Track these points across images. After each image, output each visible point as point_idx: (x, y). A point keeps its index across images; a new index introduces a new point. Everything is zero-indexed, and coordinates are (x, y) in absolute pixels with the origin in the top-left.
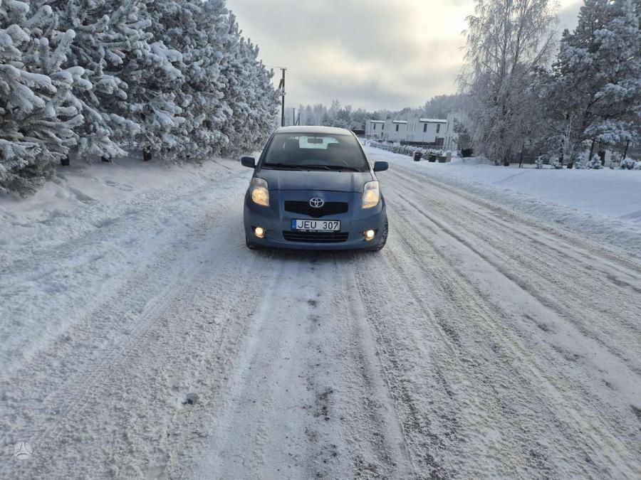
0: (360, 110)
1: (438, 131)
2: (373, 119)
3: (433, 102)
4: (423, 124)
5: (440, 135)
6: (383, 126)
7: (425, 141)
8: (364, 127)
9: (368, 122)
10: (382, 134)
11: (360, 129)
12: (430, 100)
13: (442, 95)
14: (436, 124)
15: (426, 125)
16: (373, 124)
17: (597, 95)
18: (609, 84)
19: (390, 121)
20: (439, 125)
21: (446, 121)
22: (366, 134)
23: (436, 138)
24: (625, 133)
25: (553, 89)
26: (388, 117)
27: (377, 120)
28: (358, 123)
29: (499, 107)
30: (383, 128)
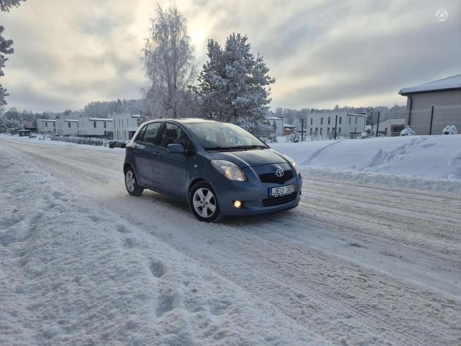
0: (25, 111)
1: (105, 127)
2: (43, 118)
4: (93, 122)
5: (108, 130)
6: (54, 124)
7: (97, 134)
8: (35, 125)
9: (39, 121)
10: (55, 130)
11: (32, 127)
12: (87, 105)
13: (96, 101)
14: (103, 122)
15: (95, 123)
16: (44, 123)
17: (233, 103)
18: (238, 97)
19: (61, 120)
20: (105, 122)
21: (111, 120)
22: (38, 130)
23: (105, 132)
24: (250, 124)
25: (206, 99)
26: (57, 117)
27: (47, 119)
28: (29, 122)
29: (171, 110)
30: (54, 126)
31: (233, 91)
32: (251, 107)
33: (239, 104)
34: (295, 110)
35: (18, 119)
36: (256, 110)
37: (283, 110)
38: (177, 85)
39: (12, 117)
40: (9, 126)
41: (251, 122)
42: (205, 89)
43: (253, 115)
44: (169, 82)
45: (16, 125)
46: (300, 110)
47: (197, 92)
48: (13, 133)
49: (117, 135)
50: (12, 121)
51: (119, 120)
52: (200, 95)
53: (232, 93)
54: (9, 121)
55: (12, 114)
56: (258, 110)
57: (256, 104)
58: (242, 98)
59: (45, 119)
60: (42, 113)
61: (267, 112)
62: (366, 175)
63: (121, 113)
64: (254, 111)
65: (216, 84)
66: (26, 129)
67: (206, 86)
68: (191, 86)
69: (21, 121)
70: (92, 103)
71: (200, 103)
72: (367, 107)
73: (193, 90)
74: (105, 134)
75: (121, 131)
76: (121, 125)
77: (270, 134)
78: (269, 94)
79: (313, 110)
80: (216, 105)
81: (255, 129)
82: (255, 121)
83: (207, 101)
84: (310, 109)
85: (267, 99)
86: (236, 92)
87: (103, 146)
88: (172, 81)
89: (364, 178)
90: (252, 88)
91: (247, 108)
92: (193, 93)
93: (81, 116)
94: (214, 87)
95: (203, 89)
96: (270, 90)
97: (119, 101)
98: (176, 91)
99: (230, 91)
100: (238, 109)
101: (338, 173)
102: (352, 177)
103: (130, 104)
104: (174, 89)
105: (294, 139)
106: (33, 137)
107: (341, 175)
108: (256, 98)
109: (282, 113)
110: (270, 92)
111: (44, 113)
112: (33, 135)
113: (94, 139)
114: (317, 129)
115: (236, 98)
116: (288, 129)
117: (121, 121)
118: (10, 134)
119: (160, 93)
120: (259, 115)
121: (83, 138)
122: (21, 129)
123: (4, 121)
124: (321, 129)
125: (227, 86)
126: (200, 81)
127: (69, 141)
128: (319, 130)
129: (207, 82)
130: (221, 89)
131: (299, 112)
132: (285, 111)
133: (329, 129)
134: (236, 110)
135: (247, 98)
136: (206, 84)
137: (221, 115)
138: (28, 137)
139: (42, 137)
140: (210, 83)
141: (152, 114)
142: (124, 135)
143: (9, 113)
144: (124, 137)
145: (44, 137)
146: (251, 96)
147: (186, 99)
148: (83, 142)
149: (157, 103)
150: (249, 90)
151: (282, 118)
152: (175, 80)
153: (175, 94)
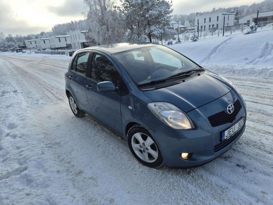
0: (17, 35)
1: (66, 41)
2: (28, 39)
3: (55, 27)
5: (69, 43)
6: (35, 42)
7: (62, 46)
8: (24, 44)
9: (26, 41)
10: (37, 46)
11: (23, 45)
12: (53, 27)
13: (58, 24)
15: (59, 39)
16: (29, 42)
17: (147, 16)
18: (150, 11)
19: (39, 39)
20: (65, 38)
21: (69, 36)
22: (27, 47)
23: (67, 44)
24: (160, 30)
25: (128, 15)
26: (36, 38)
27: (31, 39)
28: (20, 43)
29: (104, 26)
30: (36, 43)
31: (146, 7)
32: (159, 17)
33: (150, 16)
34: (185, 15)
35: (14, 41)
36: (163, 19)
37: (178, 16)
38: (106, 7)
39: (10, 40)
40: (9, 46)
41: (161, 29)
42: (126, 7)
43: (161, 23)
44: (100, 5)
45: (13, 46)
46: (189, 14)
47: (120, 10)
48: (13, 51)
49: (74, 46)
50: (10, 43)
51: (74, 36)
52: (123, 12)
53: (145, 9)
54: (8, 43)
55: (9, 38)
56: (164, 19)
57: (163, 15)
58: (153, 11)
59: (29, 39)
60: (27, 36)
61: (170, 20)
62: (269, 70)
63: (74, 30)
64: (162, 20)
65: (134, 3)
66: (20, 47)
67: (126, 5)
68: (116, 6)
69: (15, 43)
70: (56, 25)
71: (124, 19)
72: (234, 7)
73: (118, 9)
74: (67, 46)
75: (76, 43)
76: (75, 39)
77: (174, 36)
78: (171, 6)
79: (197, 14)
80: (135, 19)
81: (163, 33)
82: (163, 28)
83: (128, 16)
84: (196, 13)
85: (170, 10)
86: (148, 7)
87: (66, 55)
88: (102, 4)
89: (267, 73)
90: (159, 3)
91: (157, 18)
92: (118, 11)
93: (50, 35)
94: (132, 5)
95: (125, 7)
96: (171, 2)
97: (72, 22)
98: (106, 11)
99: (144, 7)
100: (151, 20)
101: (242, 69)
102: (255, 72)
103: (79, 23)
104: (104, 10)
105: (194, 39)
106: (24, 52)
107: (245, 71)
108: (163, 10)
109: (177, 18)
110: (172, 4)
111: (28, 36)
112: (24, 51)
113: (60, 51)
114: (202, 27)
115: (148, 12)
116: (182, 29)
117: (75, 36)
118: (11, 52)
119: (96, 14)
120: (166, 22)
121: (53, 50)
122: (16, 48)
123: (6, 44)
124: (205, 26)
125: (141, 3)
126: (122, 2)
127: (46, 53)
128: (203, 27)
129: (127, 2)
130: (137, 6)
131: (188, 16)
132: (179, 17)
133: (210, 26)
134: (149, 21)
135: (156, 11)
136: (126, 4)
137: (139, 25)
138: (21, 53)
139: (29, 52)
140: (129, 2)
141: (92, 31)
142: (78, 46)
143: (7, 38)
144: (79, 47)
145: (31, 51)
146: (159, 9)
147: (114, 16)
148: (53, 53)
149: (94, 22)
150: (157, 5)
151: (178, 21)
152: (104, 3)
153: (106, 14)
